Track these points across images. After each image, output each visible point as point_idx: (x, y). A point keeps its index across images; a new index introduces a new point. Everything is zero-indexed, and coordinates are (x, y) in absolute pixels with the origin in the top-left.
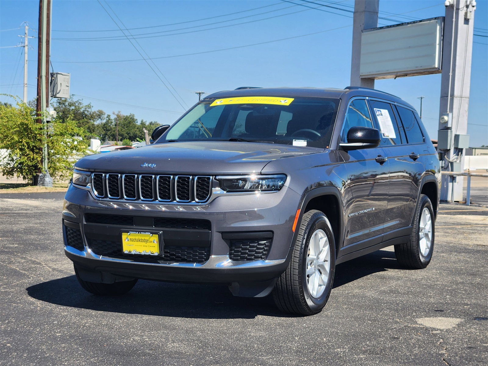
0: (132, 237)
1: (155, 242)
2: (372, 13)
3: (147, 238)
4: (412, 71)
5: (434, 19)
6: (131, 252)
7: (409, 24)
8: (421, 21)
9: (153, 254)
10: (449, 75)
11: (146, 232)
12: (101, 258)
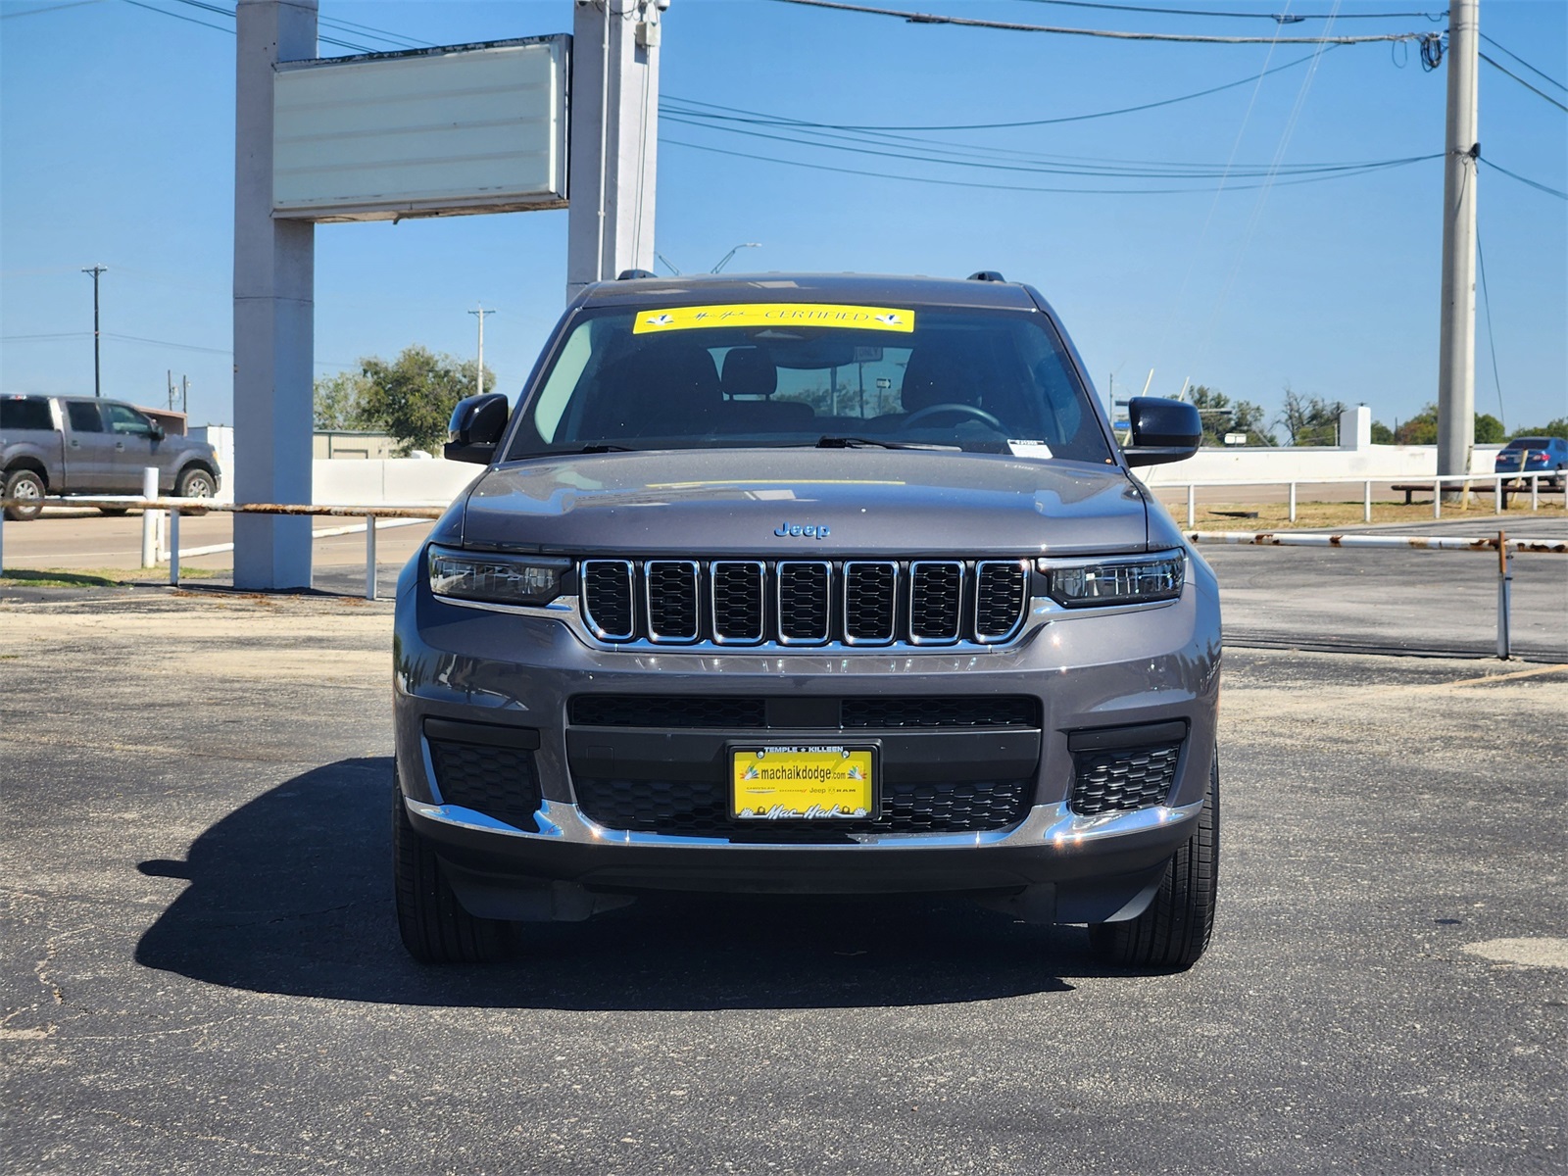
0: (772, 764)
1: (858, 776)
2: (300, 9)
3: (825, 765)
4: (467, 199)
5: (537, 40)
6: (764, 813)
7: (449, 52)
8: (489, 45)
9: (848, 813)
10: (598, 217)
11: (825, 746)
12: (628, 839)
